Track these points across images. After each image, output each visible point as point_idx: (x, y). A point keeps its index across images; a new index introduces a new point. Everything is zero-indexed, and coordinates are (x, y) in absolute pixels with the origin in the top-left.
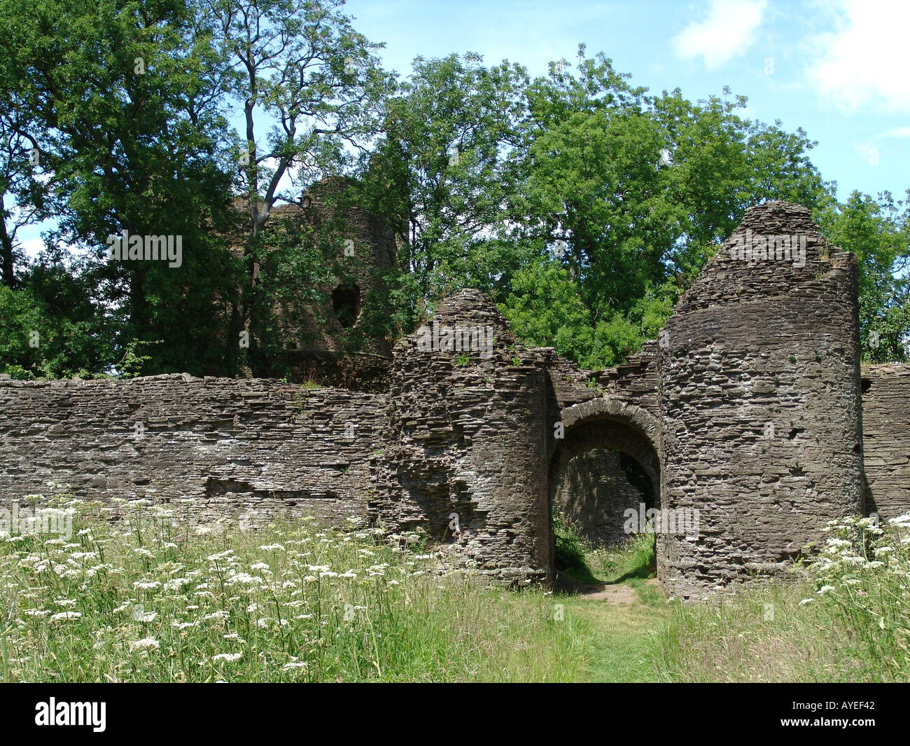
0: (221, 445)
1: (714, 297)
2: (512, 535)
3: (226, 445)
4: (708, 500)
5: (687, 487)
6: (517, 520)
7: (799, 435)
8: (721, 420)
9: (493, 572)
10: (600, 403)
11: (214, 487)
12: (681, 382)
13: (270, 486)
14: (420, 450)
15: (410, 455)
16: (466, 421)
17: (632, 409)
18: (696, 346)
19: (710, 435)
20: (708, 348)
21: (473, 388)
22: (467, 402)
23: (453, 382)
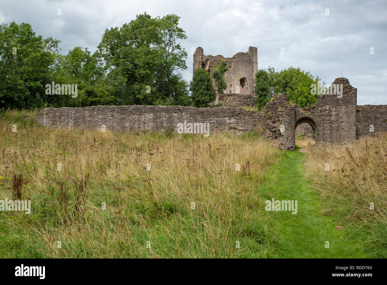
0: (232, 121)
1: (328, 96)
2: (288, 139)
3: (233, 120)
4: (325, 134)
5: (321, 131)
6: (289, 137)
7: (343, 123)
8: (329, 120)
9: (285, 146)
10: (305, 115)
11: (231, 128)
12: (321, 112)
13: (241, 129)
14: (271, 123)
15: (269, 124)
16: (280, 119)
17: (312, 116)
18: (324, 106)
19: (326, 122)
20: (326, 106)
21: (282, 113)
22: (281, 115)
23: (278, 111)
